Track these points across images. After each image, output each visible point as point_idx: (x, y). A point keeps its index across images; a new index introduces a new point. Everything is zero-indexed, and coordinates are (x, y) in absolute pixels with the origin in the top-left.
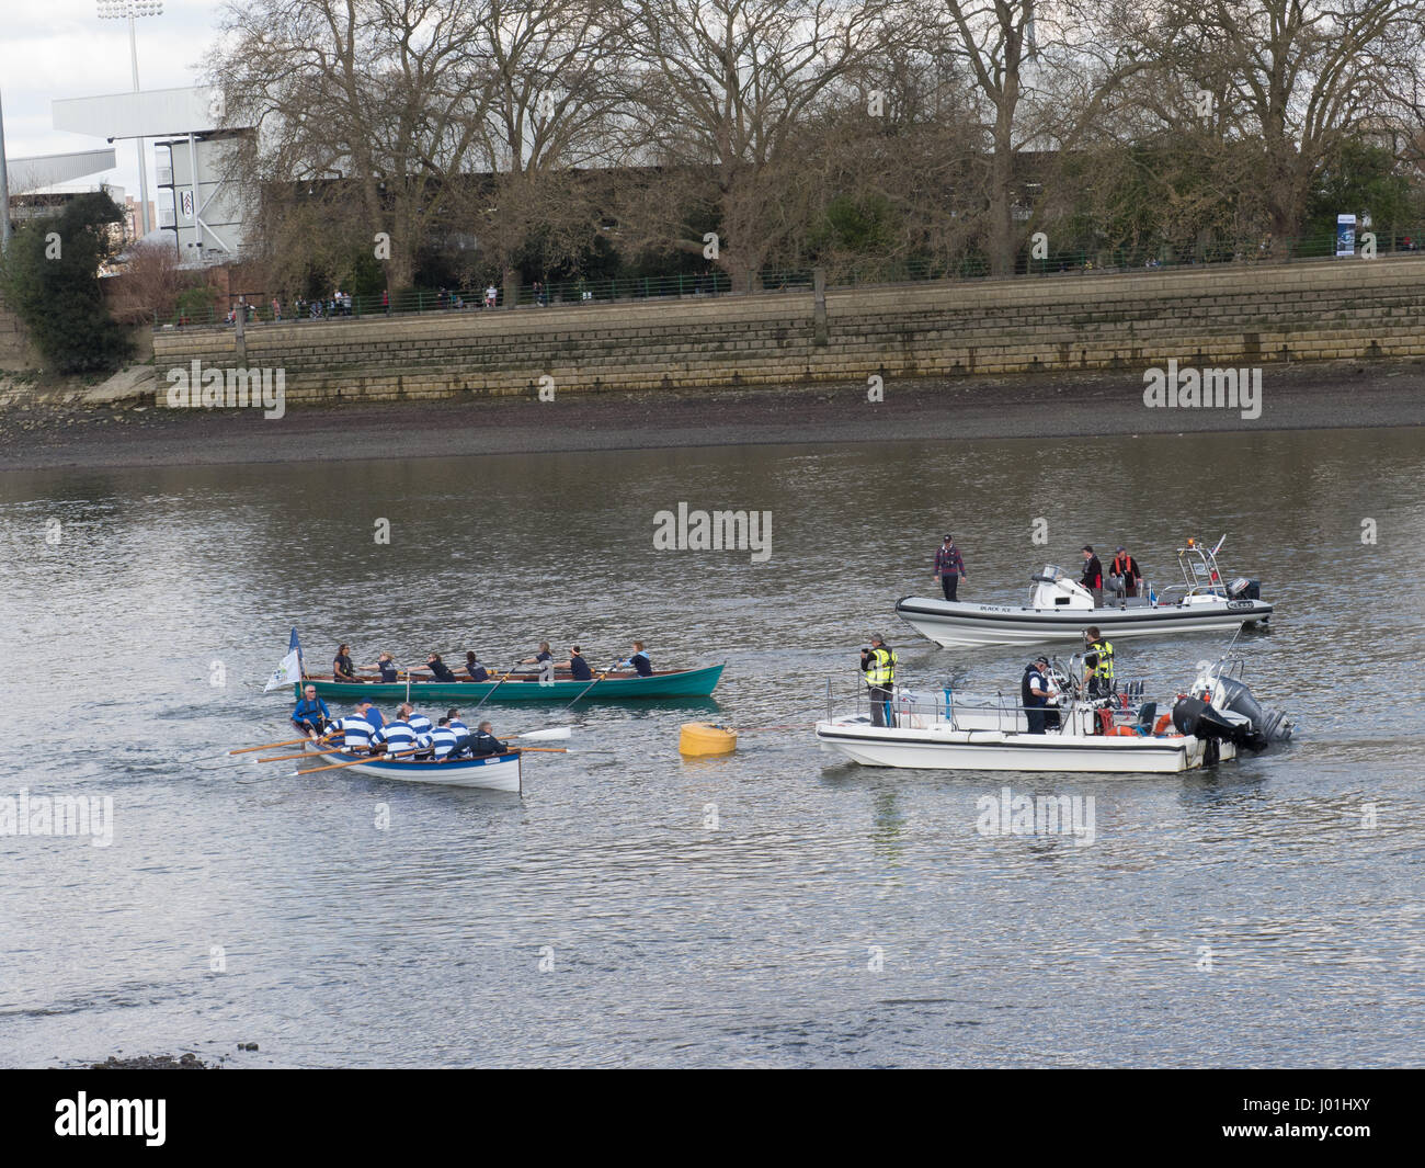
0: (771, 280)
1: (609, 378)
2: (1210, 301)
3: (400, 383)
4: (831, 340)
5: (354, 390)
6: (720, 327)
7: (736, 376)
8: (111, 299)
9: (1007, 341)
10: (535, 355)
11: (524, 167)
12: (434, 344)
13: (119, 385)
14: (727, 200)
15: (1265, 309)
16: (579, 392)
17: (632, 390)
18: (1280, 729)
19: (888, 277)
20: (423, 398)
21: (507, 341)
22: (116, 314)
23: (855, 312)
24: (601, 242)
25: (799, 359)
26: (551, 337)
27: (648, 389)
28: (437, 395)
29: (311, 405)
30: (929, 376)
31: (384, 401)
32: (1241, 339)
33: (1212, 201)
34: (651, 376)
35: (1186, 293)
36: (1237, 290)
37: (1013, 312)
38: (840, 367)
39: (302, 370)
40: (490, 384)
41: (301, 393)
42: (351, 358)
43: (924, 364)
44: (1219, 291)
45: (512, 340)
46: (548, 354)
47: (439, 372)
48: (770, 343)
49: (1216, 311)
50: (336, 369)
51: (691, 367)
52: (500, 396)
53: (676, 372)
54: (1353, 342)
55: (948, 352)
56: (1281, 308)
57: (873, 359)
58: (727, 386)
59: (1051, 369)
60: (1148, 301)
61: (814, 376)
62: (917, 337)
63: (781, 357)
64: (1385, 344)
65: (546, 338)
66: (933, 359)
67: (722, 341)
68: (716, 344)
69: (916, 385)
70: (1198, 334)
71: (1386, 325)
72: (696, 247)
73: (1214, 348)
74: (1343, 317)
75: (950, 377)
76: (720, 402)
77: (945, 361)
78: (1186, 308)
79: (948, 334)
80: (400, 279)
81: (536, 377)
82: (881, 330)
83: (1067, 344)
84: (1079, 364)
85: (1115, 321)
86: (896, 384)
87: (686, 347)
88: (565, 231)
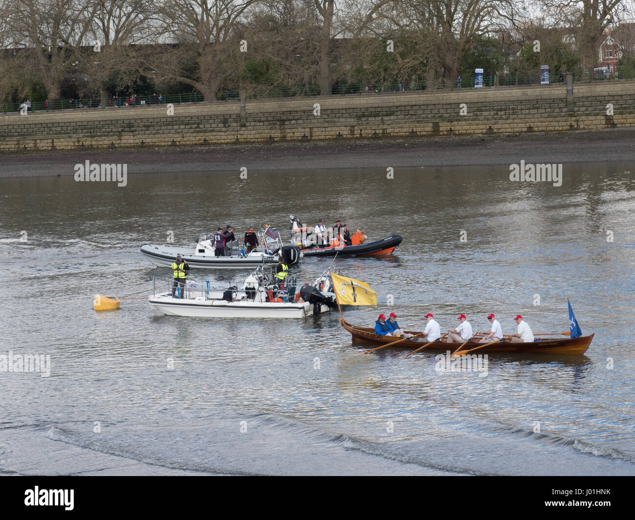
0: (221, 97)
1: (147, 140)
2: (417, 108)
3: (53, 142)
4: (248, 124)
5: (32, 145)
6: (198, 117)
7: (205, 140)
9: (327, 125)
10: (114, 130)
11: (111, 43)
12: (68, 124)
14: (201, 60)
15: (442, 111)
16: (134, 147)
17: (158, 146)
19: (271, 96)
20: (63, 149)
21: (101, 123)
23: (258, 111)
24: (143, 79)
25: (233, 133)
26: (121, 122)
27: (164, 146)
28: (69, 148)
29: (11, 152)
30: (292, 140)
31: (45, 150)
32: (431, 125)
33: (417, 62)
34: (166, 139)
35: (406, 104)
36: (430, 103)
38: (252, 136)
39: (8, 136)
40: (94, 143)
41: (7, 146)
42: (30, 130)
43: (290, 135)
44: (422, 103)
45: (104, 123)
46: (120, 129)
47: (70, 137)
48: (220, 125)
49: (420, 112)
50: (23, 135)
51: (185, 136)
52: (98, 148)
53: (178, 138)
54: (481, 127)
55: (300, 130)
56: (449, 111)
57: (266, 133)
58: (201, 145)
59: (346, 138)
60: (390, 107)
61: (240, 140)
62: (287, 123)
63: (225, 132)
64: (495, 128)
65: (119, 122)
66: (294, 133)
67: (199, 124)
68: (196, 125)
69: (285, 145)
70: (412, 122)
71: (496, 119)
72: (188, 81)
73: (419, 129)
74: (476, 115)
75: (301, 141)
76: (197, 152)
77: (299, 133)
78: (407, 111)
79: (300, 122)
80: (53, 93)
81: (114, 140)
82: (270, 120)
83: (353, 127)
84: (359, 136)
85: (375, 116)
86: (276, 144)
87: (183, 127)
88: (125, 73)
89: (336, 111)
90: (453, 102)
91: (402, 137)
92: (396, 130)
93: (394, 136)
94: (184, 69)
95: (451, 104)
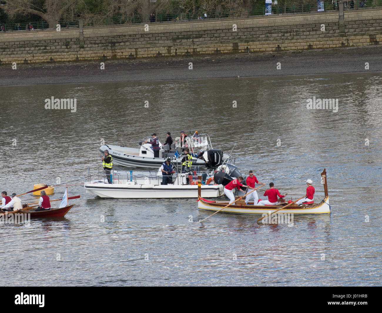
0: (64, 24)
2: (221, 31)
4: (85, 46)
6: (45, 41)
7: (51, 59)
9: (148, 46)
15: (240, 34)
23: (94, 36)
25: (74, 53)
30: (123, 58)
32: (232, 45)
34: (20, 59)
35: (212, 28)
37: (151, 36)
38: (89, 56)
43: (119, 54)
44: (224, 28)
48: (63, 47)
49: (223, 35)
51: (35, 56)
53: (29, 57)
54: (271, 46)
55: (128, 50)
56: (246, 34)
57: (101, 53)
58: (48, 63)
59: (164, 56)
60: (199, 31)
61: (80, 59)
62: (117, 45)
63: (68, 52)
64: (282, 46)
66: (122, 53)
67: (45, 46)
68: (44, 47)
69: (116, 62)
70: (216, 43)
71: (283, 39)
72: (36, 12)
73: (222, 48)
74: (268, 37)
75: (128, 59)
76: (45, 68)
77: (126, 53)
78: (213, 34)
79: (128, 43)
82: (103, 42)
83: (170, 47)
84: (174, 54)
85: (187, 39)
86: (109, 62)
87: (33, 48)
89: (156, 35)
90: (248, 26)
91: (209, 54)
92: (204, 49)
93: (203, 54)
94: (31, 3)
95: (247, 28)
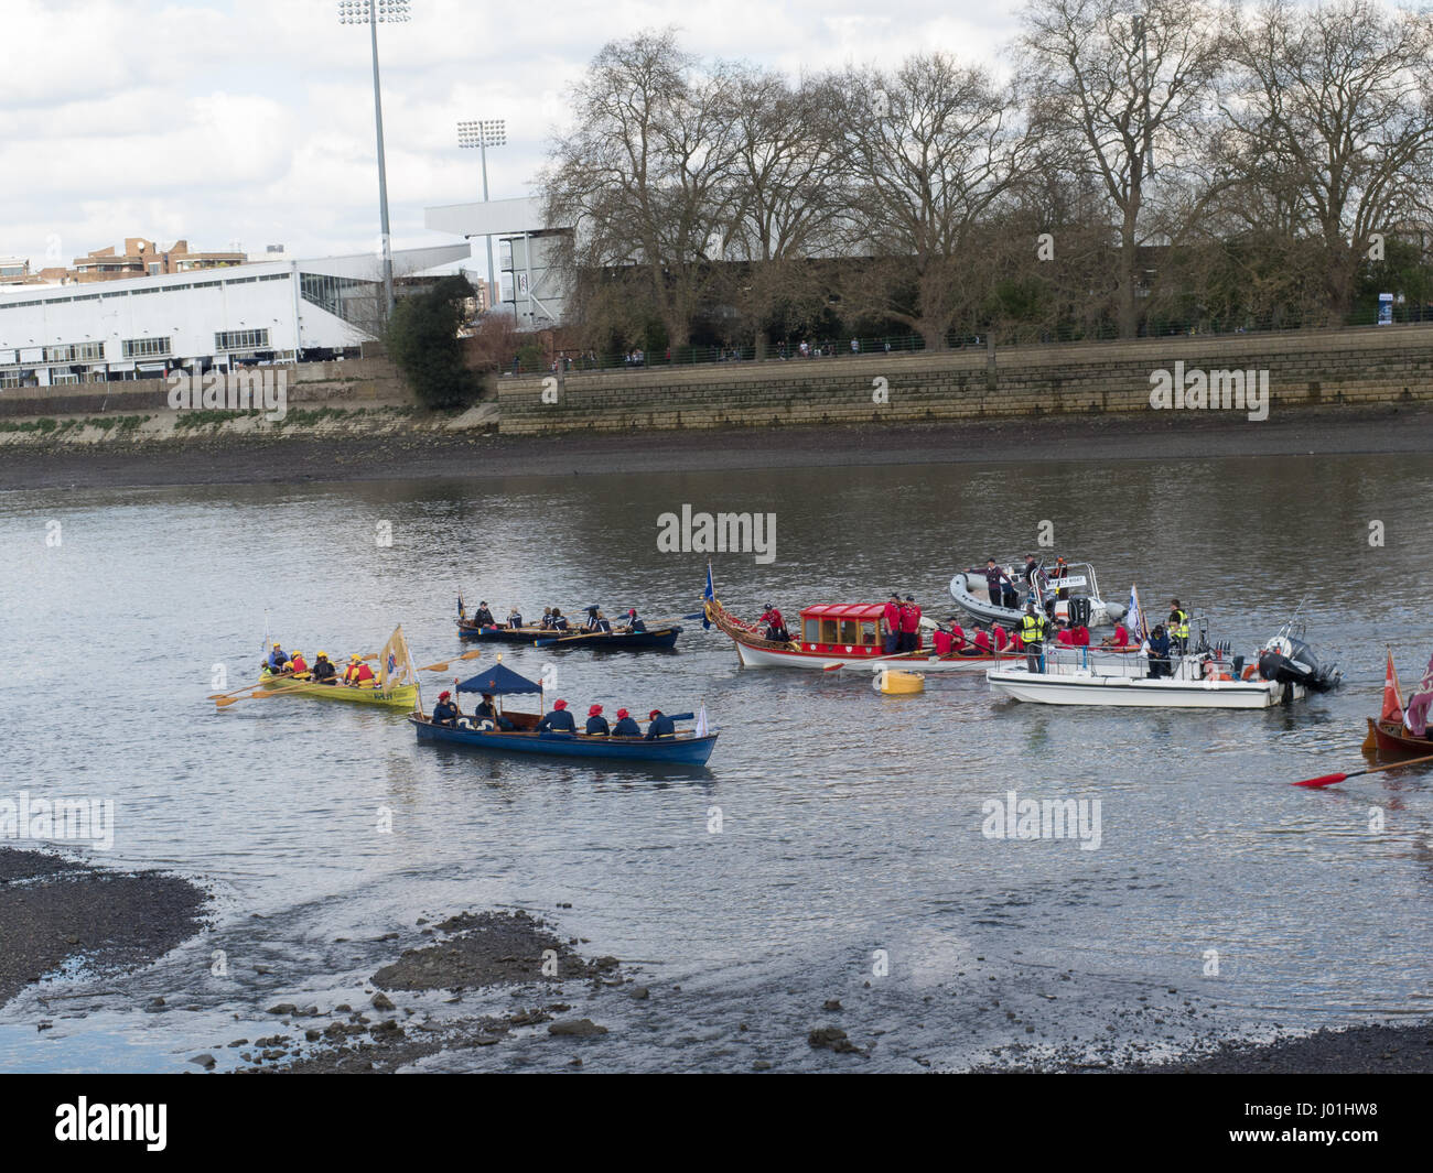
0: (955, 341)
1: (834, 413)
2: (1284, 358)
3: (679, 416)
4: (999, 386)
5: (645, 422)
6: (917, 375)
7: (928, 412)
8: (466, 354)
9: (1131, 387)
10: (779, 396)
11: (772, 256)
12: (704, 388)
13: (472, 418)
14: (922, 281)
15: (1325, 364)
16: (811, 424)
17: (851, 422)
18: (1332, 677)
19: (1044, 339)
20: (695, 428)
21: (758, 385)
22: (470, 366)
23: (1017, 365)
24: (828, 312)
25: (975, 400)
26: (790, 383)
27: (861, 422)
28: (705, 425)
29: (613, 433)
30: (1073, 413)
31: (667, 430)
32: (1306, 386)
33: (1285, 283)
34: (864, 412)
35: (1264, 352)
36: (1304, 350)
37: (1135, 366)
38: (1006, 406)
39: (606, 407)
40: (745, 417)
41: (605, 424)
42: (643, 397)
43: (1068, 403)
44: (1290, 350)
45: (761, 385)
46: (788, 396)
47: (707, 408)
48: (953, 388)
49: (1287, 365)
50: (632, 406)
51: (895, 406)
52: (752, 426)
53: (883, 409)
54: (1390, 389)
55: (1087, 395)
56: (1336, 363)
57: (1030, 401)
58: (922, 420)
61: (987, 412)
62: (1064, 384)
63: (962, 399)
64: (1415, 390)
65: (788, 384)
66: (1076, 400)
67: (917, 386)
68: (913, 389)
69: (1063, 419)
71: (1415, 376)
72: (899, 316)
73: (1286, 394)
74: (1383, 370)
75: (1088, 413)
76: (915, 432)
77: (1085, 402)
79: (1087, 381)
80: (679, 339)
81: (779, 412)
82: (1036, 379)
86: (1047, 419)
88: (801, 304)
94: (891, 297)
95: (1339, 352)
